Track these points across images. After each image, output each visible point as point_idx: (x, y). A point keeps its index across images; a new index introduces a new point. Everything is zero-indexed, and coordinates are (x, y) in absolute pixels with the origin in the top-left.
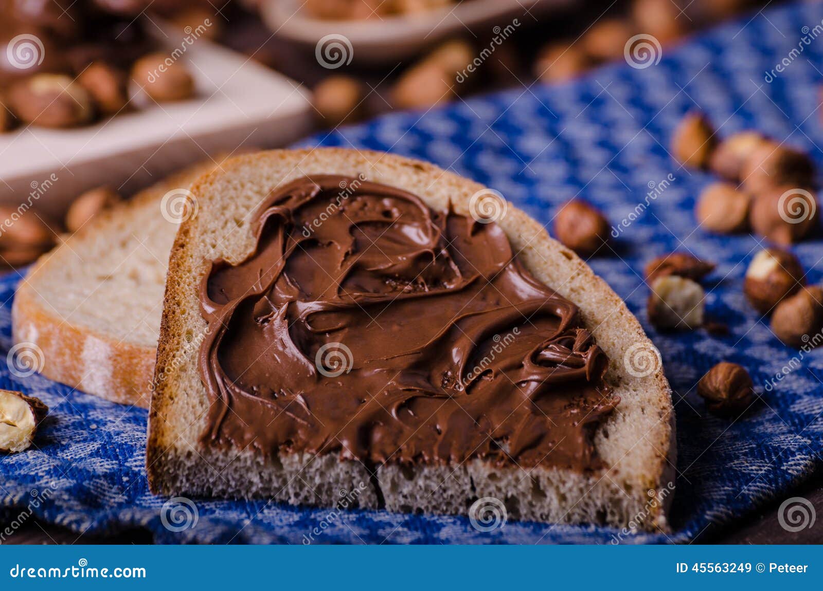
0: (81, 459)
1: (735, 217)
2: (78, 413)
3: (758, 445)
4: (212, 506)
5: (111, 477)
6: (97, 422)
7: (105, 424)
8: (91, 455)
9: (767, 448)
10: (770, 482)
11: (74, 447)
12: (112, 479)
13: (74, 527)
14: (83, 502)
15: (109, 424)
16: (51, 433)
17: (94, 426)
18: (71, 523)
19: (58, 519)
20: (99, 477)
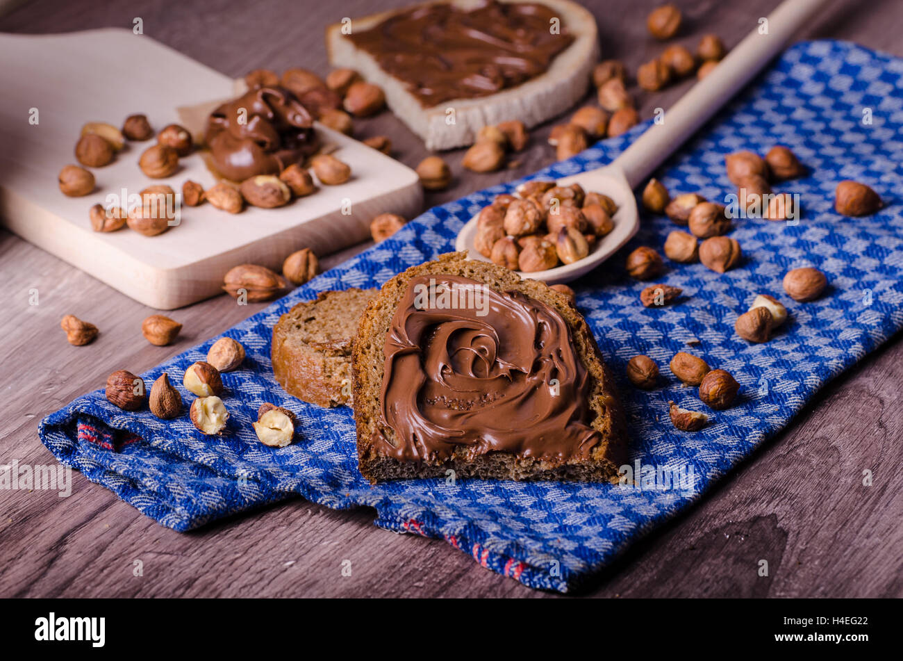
0: (323, 453)
1: (689, 254)
2: (315, 416)
3: (730, 427)
4: (406, 483)
5: (343, 465)
6: (328, 424)
7: (333, 425)
8: (329, 450)
9: (735, 427)
10: (740, 449)
11: (317, 443)
12: (344, 467)
13: (329, 505)
14: (330, 485)
15: (336, 425)
16: (301, 432)
17: (326, 427)
18: (326, 504)
19: (319, 500)
20: (336, 466)
